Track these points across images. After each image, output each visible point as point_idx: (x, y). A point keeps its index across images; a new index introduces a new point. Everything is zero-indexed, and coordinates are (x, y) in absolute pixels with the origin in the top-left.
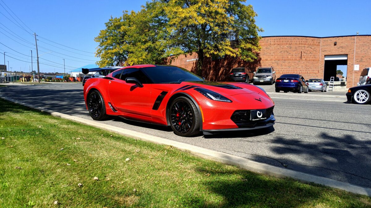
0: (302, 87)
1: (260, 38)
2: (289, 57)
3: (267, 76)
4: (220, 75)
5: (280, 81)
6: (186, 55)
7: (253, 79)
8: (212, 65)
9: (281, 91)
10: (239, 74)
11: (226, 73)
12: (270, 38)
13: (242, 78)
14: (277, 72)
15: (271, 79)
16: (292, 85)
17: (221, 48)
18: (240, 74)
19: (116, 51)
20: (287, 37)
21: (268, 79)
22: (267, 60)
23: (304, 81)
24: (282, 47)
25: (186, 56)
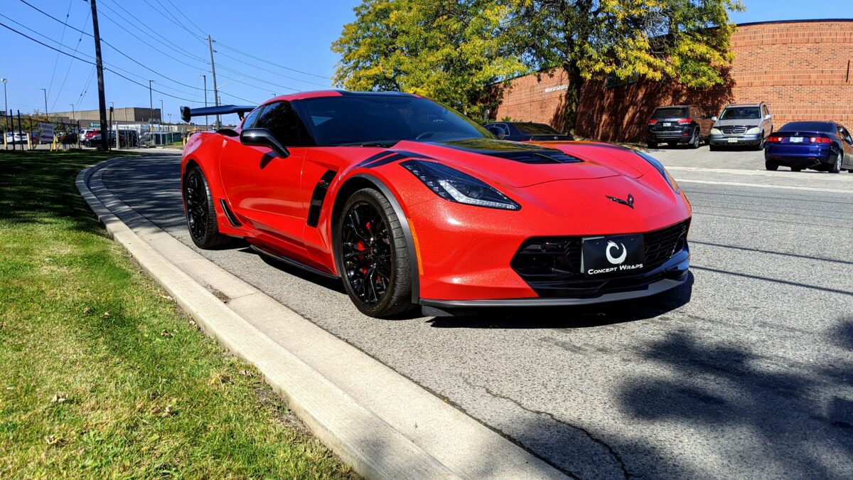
0: (842, 155)
1: (733, 27)
2: (814, 76)
3: (749, 127)
4: (627, 125)
5: (780, 139)
6: (539, 76)
7: (711, 136)
8: (607, 100)
9: (780, 167)
10: (672, 122)
11: (641, 121)
12: (762, 26)
13: (680, 132)
14: (778, 116)
15: (760, 136)
16: (812, 152)
17: (623, 55)
18: (676, 123)
19: (378, 72)
20: (810, 24)
21: (750, 135)
22: (751, 85)
23: (847, 141)
24: (793, 49)
25: (539, 80)
